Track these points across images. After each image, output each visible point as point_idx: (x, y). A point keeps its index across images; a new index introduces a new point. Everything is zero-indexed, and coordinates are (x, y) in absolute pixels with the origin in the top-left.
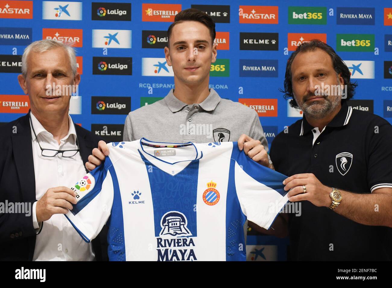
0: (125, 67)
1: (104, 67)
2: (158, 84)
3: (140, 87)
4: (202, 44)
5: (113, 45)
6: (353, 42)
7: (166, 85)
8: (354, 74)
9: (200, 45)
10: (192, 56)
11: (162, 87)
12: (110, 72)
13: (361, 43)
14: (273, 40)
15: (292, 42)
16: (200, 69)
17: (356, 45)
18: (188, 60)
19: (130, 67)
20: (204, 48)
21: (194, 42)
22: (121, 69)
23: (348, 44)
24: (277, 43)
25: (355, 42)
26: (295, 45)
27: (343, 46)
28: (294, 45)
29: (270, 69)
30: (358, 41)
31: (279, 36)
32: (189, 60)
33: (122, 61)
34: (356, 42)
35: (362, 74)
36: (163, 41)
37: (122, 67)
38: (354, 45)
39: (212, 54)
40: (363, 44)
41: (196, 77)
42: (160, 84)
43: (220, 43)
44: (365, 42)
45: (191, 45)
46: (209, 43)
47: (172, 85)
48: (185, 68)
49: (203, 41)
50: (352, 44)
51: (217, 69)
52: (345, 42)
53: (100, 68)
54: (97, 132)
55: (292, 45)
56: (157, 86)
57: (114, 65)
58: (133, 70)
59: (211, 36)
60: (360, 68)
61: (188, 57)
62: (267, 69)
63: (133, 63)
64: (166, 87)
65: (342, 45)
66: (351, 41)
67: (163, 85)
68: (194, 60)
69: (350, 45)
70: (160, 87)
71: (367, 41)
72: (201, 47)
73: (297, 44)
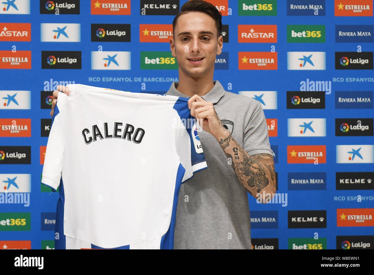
0: (75, 61)
1: (53, 61)
2: (108, 78)
3: (89, 81)
4: (207, 36)
5: (62, 39)
6: (304, 33)
7: (115, 79)
8: (305, 66)
9: (205, 37)
10: (195, 47)
11: (112, 81)
12: (59, 66)
13: (312, 34)
14: (223, 32)
15: (243, 34)
16: (204, 61)
17: (307, 36)
18: (191, 51)
19: (79, 60)
20: (209, 39)
21: (198, 34)
22: (70, 63)
23: (299, 35)
24: (227, 35)
25: (305, 33)
26: (246, 37)
27: (294, 38)
28: (244, 37)
29: (220, 61)
30: (309, 32)
31: (230, 27)
32: (193, 51)
33: (71, 55)
34: (307, 33)
35: (313, 65)
36: (112, 34)
37: (71, 61)
38: (304, 36)
39: (217, 46)
40: (314, 35)
41: (200, 69)
42: (110, 78)
43: (170, 36)
44: (316, 33)
45: (195, 37)
46: (214, 34)
47: (122, 78)
48: (188, 58)
49: (207, 33)
50: (302, 36)
51: (168, 62)
52: (295, 33)
53: (48, 62)
54: (47, 126)
55: (243, 37)
56: (107, 80)
57: (63, 59)
58: (83, 63)
59: (216, 27)
60: (311, 59)
61: (192, 48)
62: (218, 61)
63: (82, 57)
64: (116, 80)
65: (293, 36)
66: (302, 32)
67: (113, 79)
68: (198, 51)
69: (301, 36)
70: (110, 81)
71: (318, 32)
72: (205, 39)
73: (247, 36)
